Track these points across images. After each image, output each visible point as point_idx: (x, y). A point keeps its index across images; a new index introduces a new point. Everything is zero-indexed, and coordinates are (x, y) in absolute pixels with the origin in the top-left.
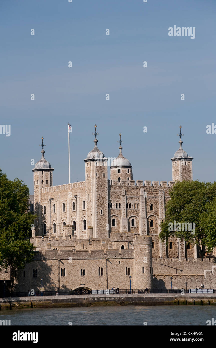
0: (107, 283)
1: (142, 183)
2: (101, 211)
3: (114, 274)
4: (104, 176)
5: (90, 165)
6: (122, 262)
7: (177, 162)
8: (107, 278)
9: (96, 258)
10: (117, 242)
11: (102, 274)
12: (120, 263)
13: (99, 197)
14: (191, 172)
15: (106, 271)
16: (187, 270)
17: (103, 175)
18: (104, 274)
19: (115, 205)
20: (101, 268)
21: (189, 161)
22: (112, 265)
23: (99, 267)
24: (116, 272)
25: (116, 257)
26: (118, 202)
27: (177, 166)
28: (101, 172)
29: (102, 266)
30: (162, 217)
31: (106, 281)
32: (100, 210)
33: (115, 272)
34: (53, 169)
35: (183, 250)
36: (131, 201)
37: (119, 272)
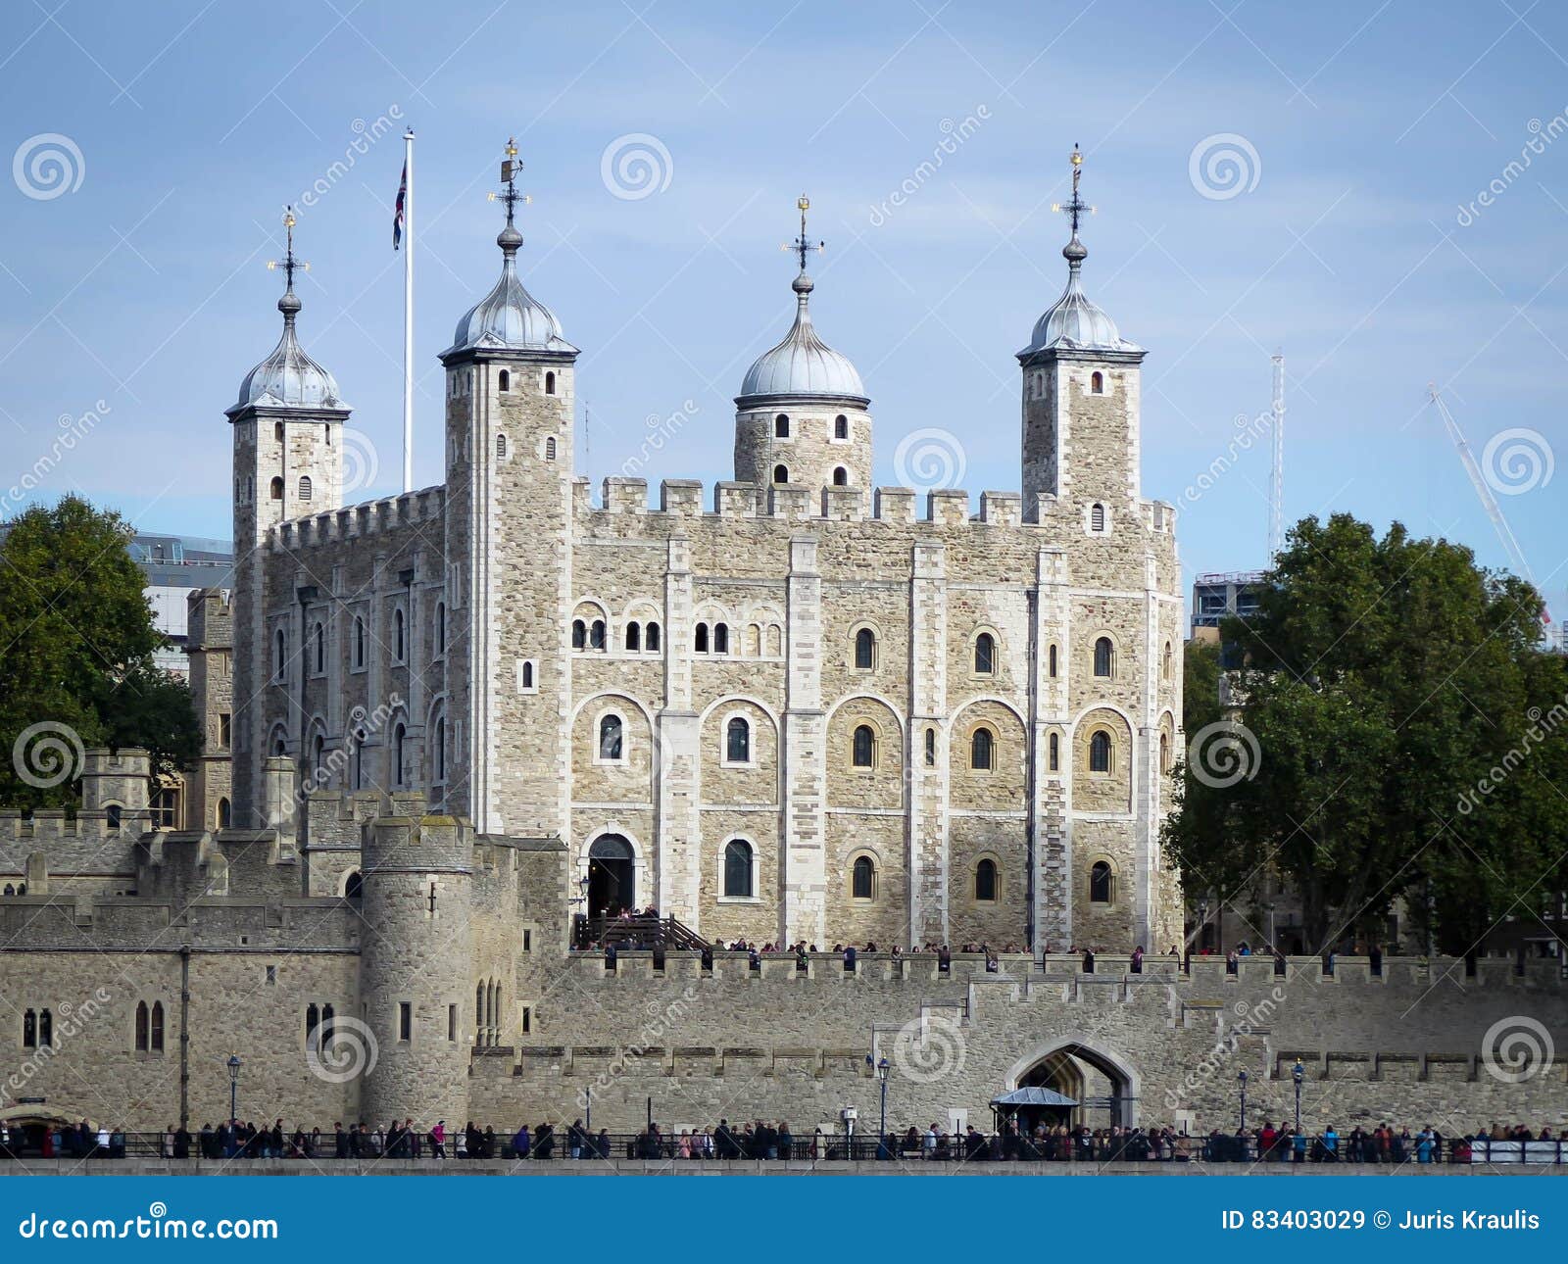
0: (184, 1095)
1: (801, 502)
2: (528, 667)
3: (229, 1041)
4: (551, 454)
5: (466, 385)
6: (283, 970)
7: (1042, 372)
8: (184, 1066)
9: (120, 943)
10: (321, 850)
11: (159, 1043)
12: (271, 978)
13: (517, 583)
14: (1131, 436)
15: (178, 1023)
16: (848, 1027)
17: (542, 450)
18: (171, 1043)
19: (624, 632)
20: (150, 1007)
21: (1117, 371)
22: (220, 992)
23: (136, 1005)
24: (244, 1032)
25: (249, 940)
26: (638, 612)
27: (1044, 396)
28: (532, 430)
29: (163, 998)
30: (931, 709)
31: (177, 1082)
32: (521, 663)
33: (237, 1028)
34: (346, 408)
35: (1063, 907)
36: (725, 609)
37: (259, 1033)
